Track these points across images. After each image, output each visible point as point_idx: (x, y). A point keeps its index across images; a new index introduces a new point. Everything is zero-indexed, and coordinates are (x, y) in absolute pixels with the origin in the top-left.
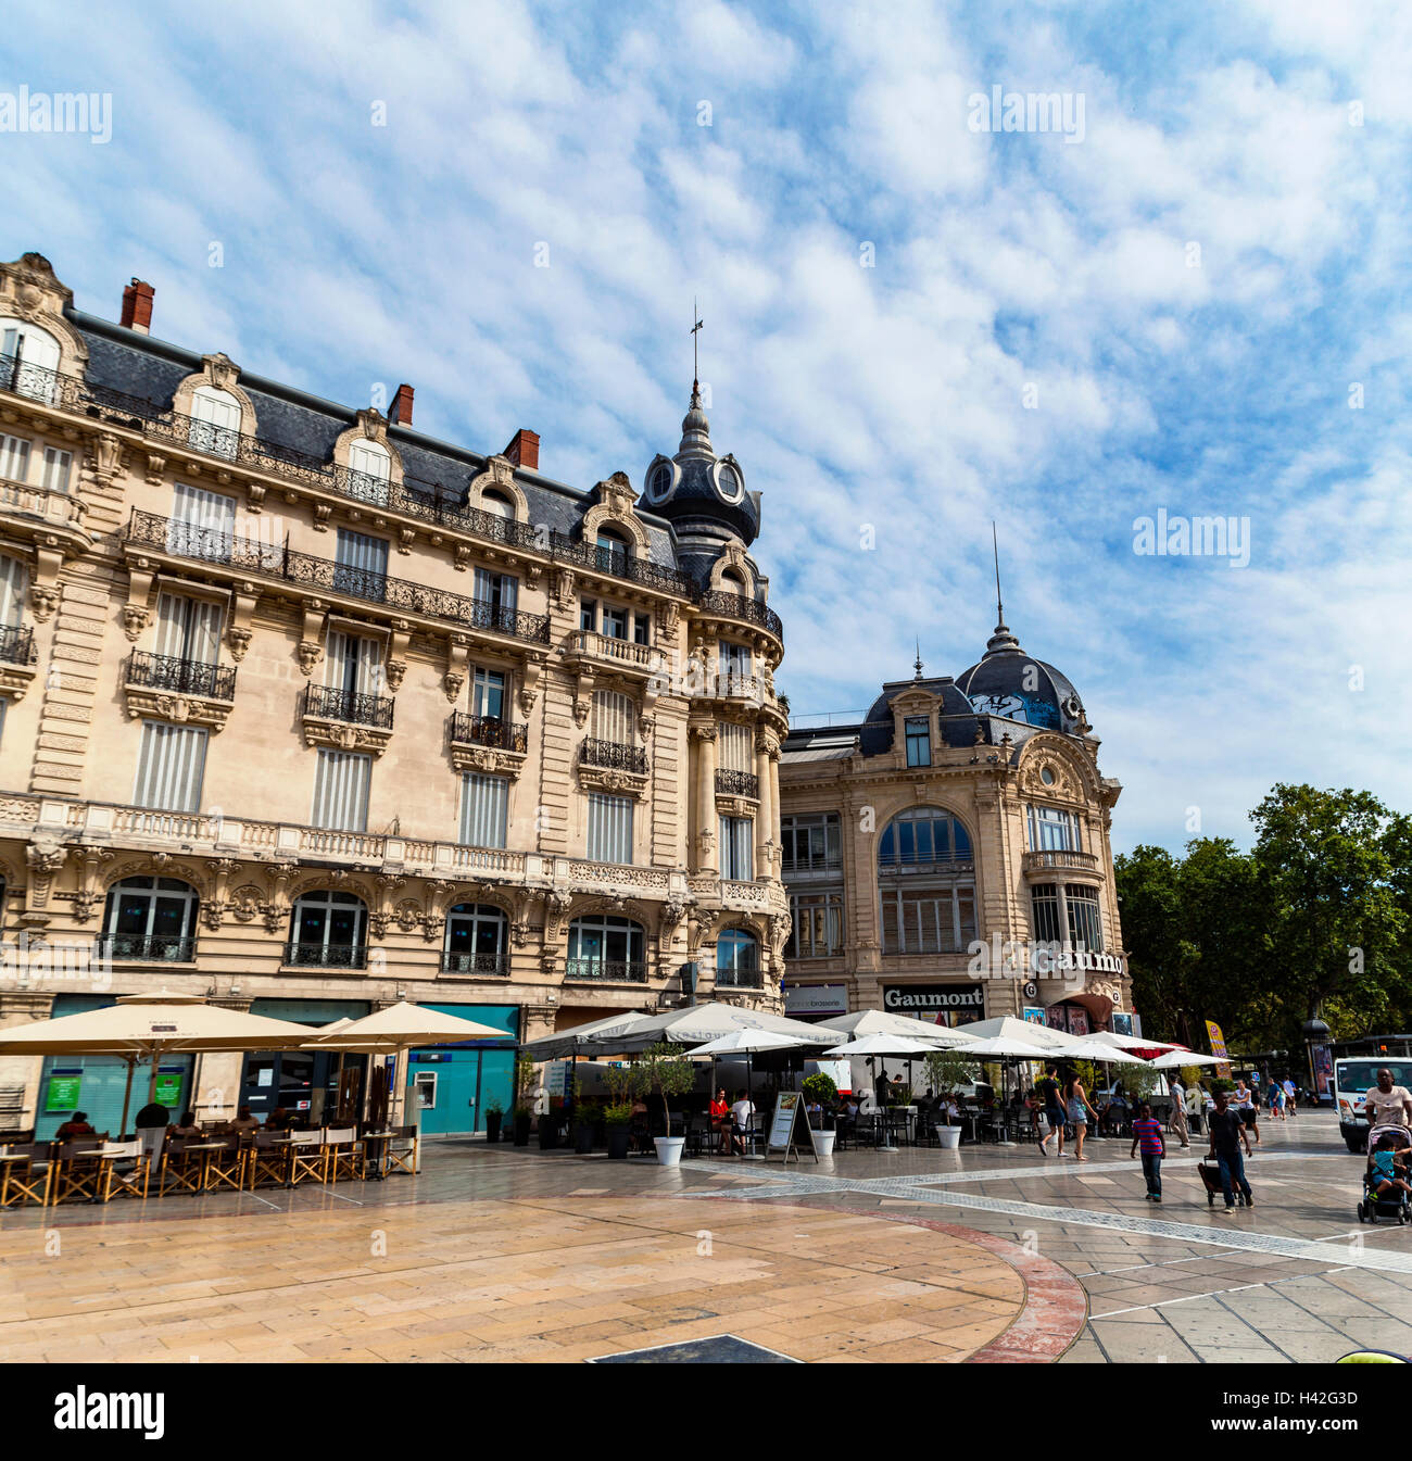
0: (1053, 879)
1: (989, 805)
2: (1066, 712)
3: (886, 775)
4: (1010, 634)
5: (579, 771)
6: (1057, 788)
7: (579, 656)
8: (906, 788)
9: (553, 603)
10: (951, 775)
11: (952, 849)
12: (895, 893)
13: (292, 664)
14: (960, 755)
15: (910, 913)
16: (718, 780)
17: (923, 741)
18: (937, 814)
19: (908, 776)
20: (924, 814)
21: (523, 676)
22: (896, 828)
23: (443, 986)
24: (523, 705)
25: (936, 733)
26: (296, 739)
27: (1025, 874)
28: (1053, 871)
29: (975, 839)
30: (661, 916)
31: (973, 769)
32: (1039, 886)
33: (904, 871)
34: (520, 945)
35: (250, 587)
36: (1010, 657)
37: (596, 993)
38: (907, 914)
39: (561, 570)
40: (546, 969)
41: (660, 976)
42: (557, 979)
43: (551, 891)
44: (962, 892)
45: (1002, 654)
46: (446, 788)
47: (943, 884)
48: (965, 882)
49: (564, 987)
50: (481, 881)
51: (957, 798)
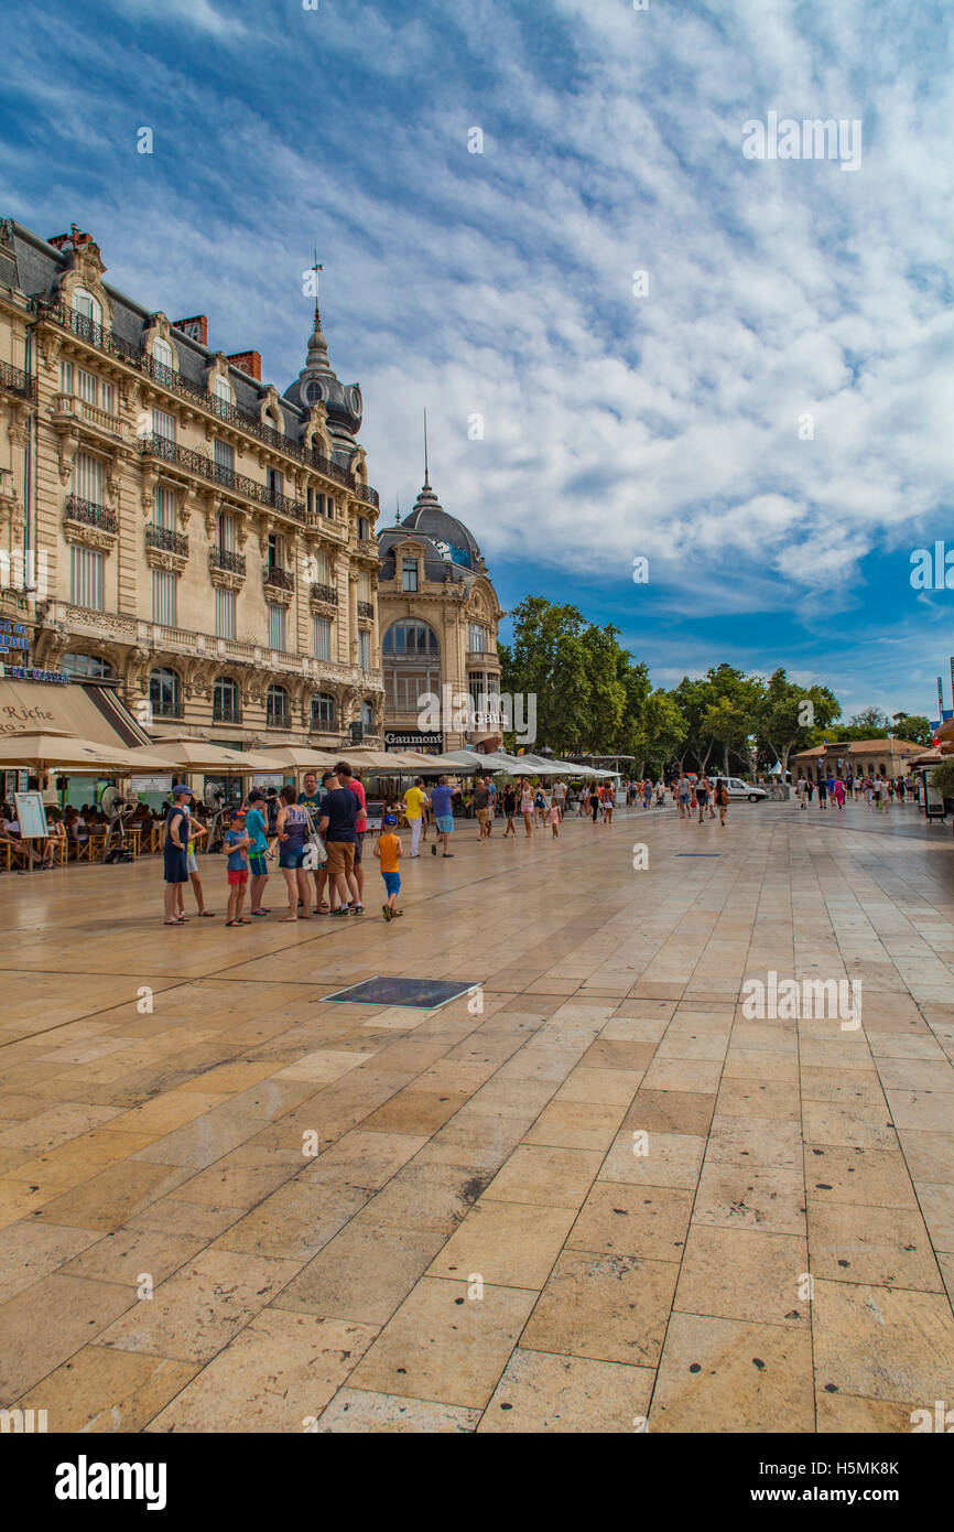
0: (483, 669)
1: (452, 622)
2: (474, 558)
3: (393, 596)
4: (433, 492)
5: (311, 603)
6: (478, 611)
7: (316, 530)
8: (403, 605)
9: (298, 491)
10: (430, 600)
11: (428, 647)
12: (393, 673)
13: (204, 532)
14: (436, 588)
15: (401, 685)
16: (359, 608)
17: (413, 574)
18: (419, 624)
19: (406, 598)
20: (411, 623)
21: (291, 542)
22: (394, 630)
23: (269, 734)
24: (290, 560)
25: (422, 571)
26: (209, 582)
27: (467, 666)
28: (483, 665)
29: (442, 642)
30: (346, 693)
31: (445, 599)
32: (474, 673)
33: (398, 659)
34: (295, 710)
35: (196, 484)
36: (435, 511)
37: (321, 739)
38: (399, 686)
39: (305, 471)
40: (304, 725)
41: (343, 729)
42: (307, 730)
43: (312, 679)
44: (432, 674)
45: (430, 508)
46: (262, 613)
47: (422, 669)
48: (435, 668)
49: (310, 735)
50: (289, 673)
51: (433, 615)
